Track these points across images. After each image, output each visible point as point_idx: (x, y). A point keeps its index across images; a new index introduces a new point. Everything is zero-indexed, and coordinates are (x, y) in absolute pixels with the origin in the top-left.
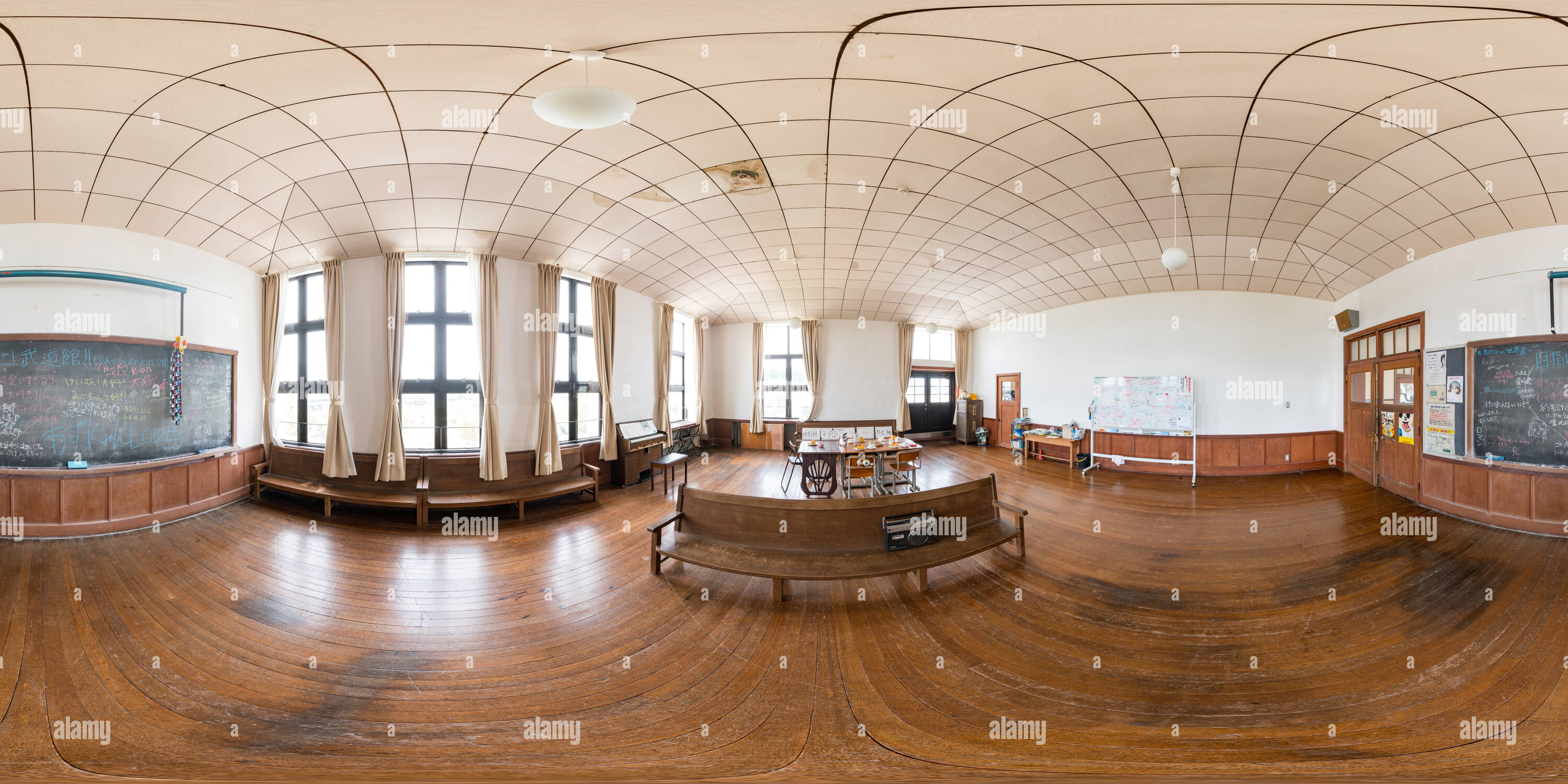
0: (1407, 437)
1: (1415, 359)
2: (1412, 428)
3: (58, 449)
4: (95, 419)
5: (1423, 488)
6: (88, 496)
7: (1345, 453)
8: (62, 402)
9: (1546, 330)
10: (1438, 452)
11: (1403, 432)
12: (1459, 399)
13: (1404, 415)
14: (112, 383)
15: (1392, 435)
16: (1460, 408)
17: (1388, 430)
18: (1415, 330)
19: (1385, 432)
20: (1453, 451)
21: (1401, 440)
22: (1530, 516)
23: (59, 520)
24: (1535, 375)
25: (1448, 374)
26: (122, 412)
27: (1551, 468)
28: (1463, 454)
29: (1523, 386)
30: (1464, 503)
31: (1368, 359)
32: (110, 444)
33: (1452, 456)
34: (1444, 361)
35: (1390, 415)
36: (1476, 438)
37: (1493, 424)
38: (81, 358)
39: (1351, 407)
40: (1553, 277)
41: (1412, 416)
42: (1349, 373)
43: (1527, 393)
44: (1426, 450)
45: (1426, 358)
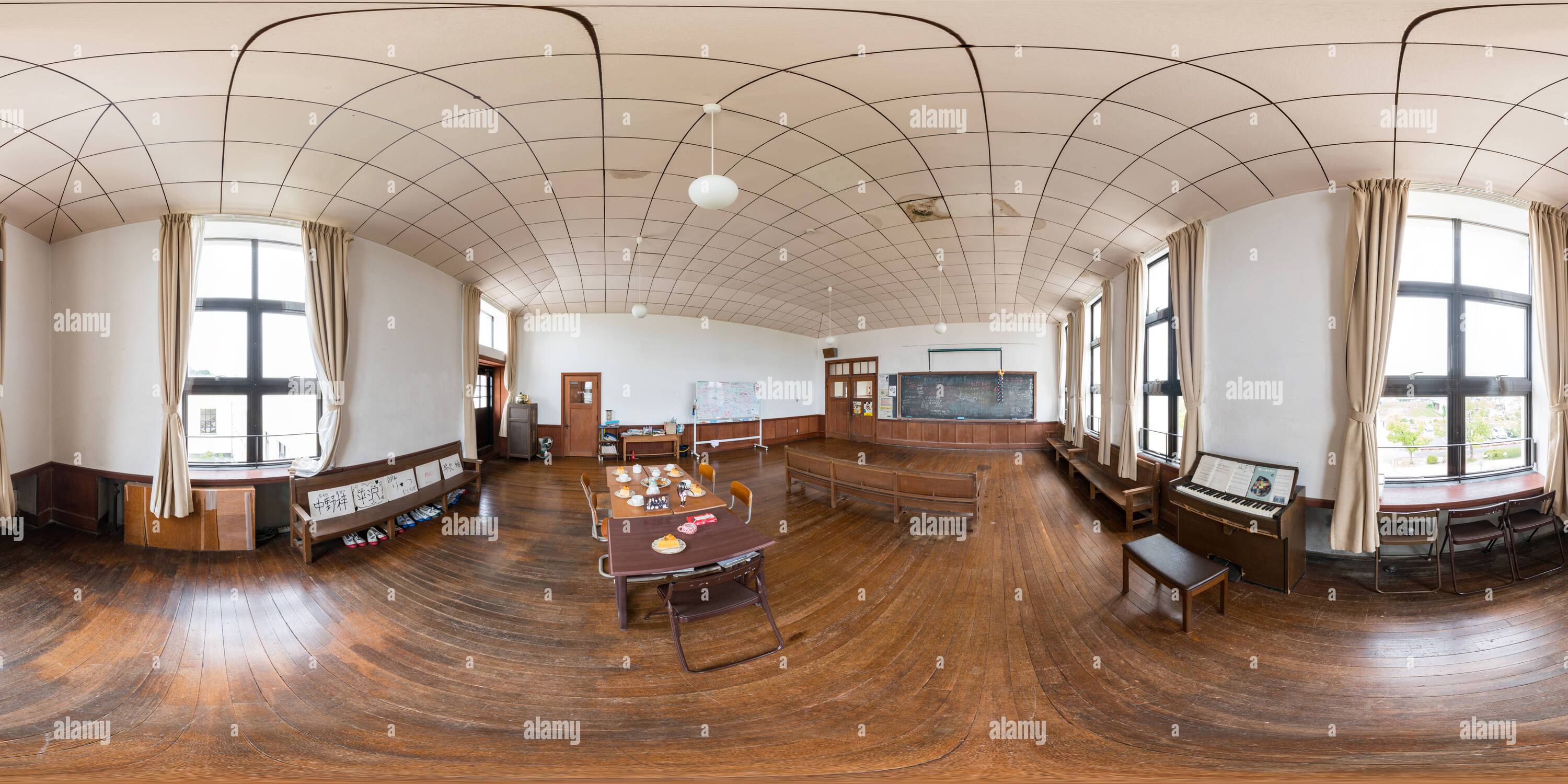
0: (869, 412)
1: (874, 378)
2: (871, 409)
3: (955, 412)
4: (968, 402)
5: (878, 435)
6: (966, 432)
7: (826, 426)
8: (956, 396)
9: (928, 371)
10: (885, 417)
11: (866, 410)
12: (894, 395)
13: (867, 403)
14: (974, 389)
15: (860, 412)
16: (895, 399)
17: (857, 410)
18: (872, 364)
19: (855, 412)
20: (892, 416)
21: (865, 414)
22: (922, 440)
23: (955, 442)
24: (924, 386)
25: (889, 385)
26: (978, 400)
27: (929, 419)
28: (896, 417)
29: (919, 390)
30: (897, 438)
31: (843, 375)
32: (973, 411)
33: (891, 418)
34: (888, 379)
35: (859, 403)
36: (902, 410)
37: (909, 404)
38: (963, 380)
39: (830, 400)
40: (930, 351)
41: (871, 403)
42: (829, 382)
43: (921, 393)
44: (879, 417)
45: (879, 377)
